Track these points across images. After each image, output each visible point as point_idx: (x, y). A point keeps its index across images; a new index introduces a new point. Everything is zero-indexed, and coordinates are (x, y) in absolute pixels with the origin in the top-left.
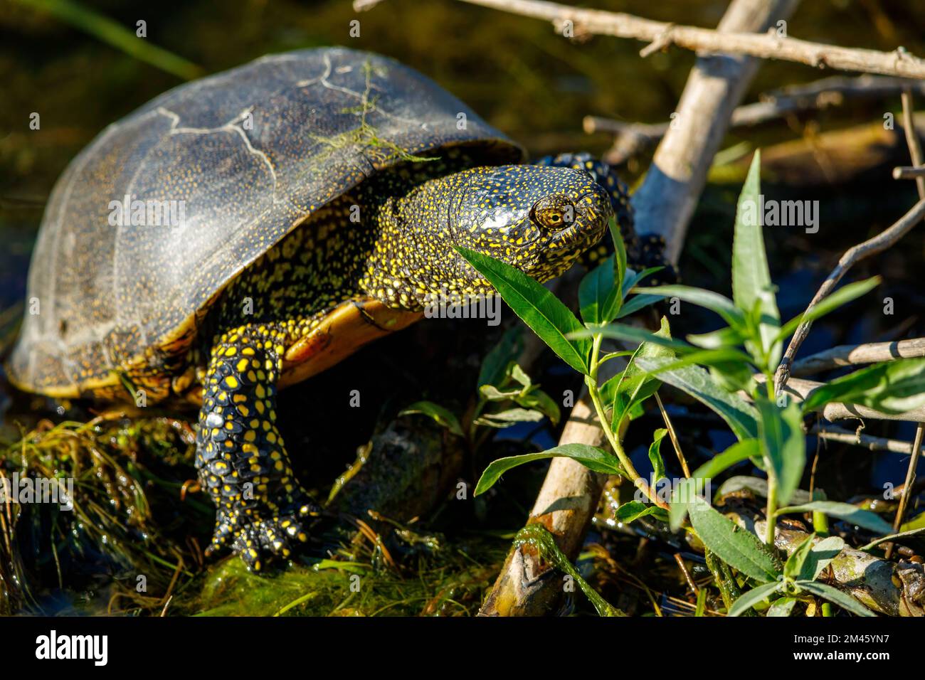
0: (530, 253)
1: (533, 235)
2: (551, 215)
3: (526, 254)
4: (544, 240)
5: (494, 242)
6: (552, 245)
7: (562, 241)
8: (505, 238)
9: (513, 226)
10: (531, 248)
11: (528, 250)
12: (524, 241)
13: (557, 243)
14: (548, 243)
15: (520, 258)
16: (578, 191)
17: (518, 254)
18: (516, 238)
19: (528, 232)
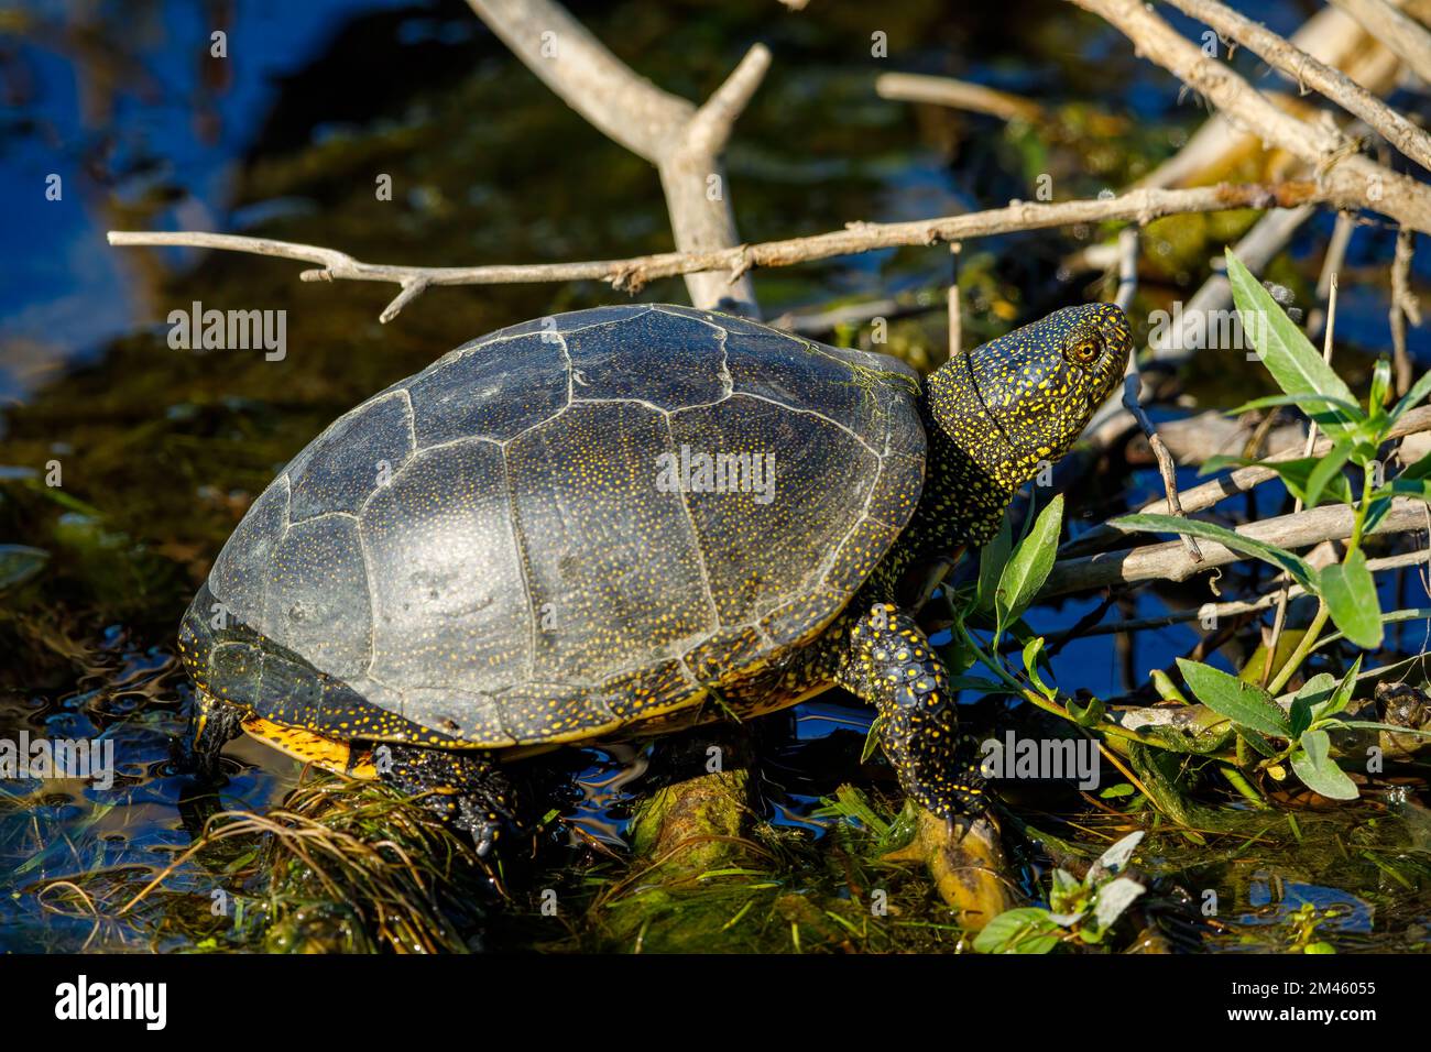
0: (1078, 399)
1: (1075, 377)
2: (1082, 348)
3: (1075, 401)
4: (1087, 378)
5: (1037, 404)
6: (1097, 381)
7: (1103, 372)
8: (1047, 393)
9: (1052, 376)
10: (1077, 393)
11: (1074, 396)
12: (1068, 387)
13: (1099, 376)
14: (1092, 380)
15: (1068, 409)
16: (1098, 314)
17: (1066, 405)
18: (1059, 387)
19: (1069, 376)
